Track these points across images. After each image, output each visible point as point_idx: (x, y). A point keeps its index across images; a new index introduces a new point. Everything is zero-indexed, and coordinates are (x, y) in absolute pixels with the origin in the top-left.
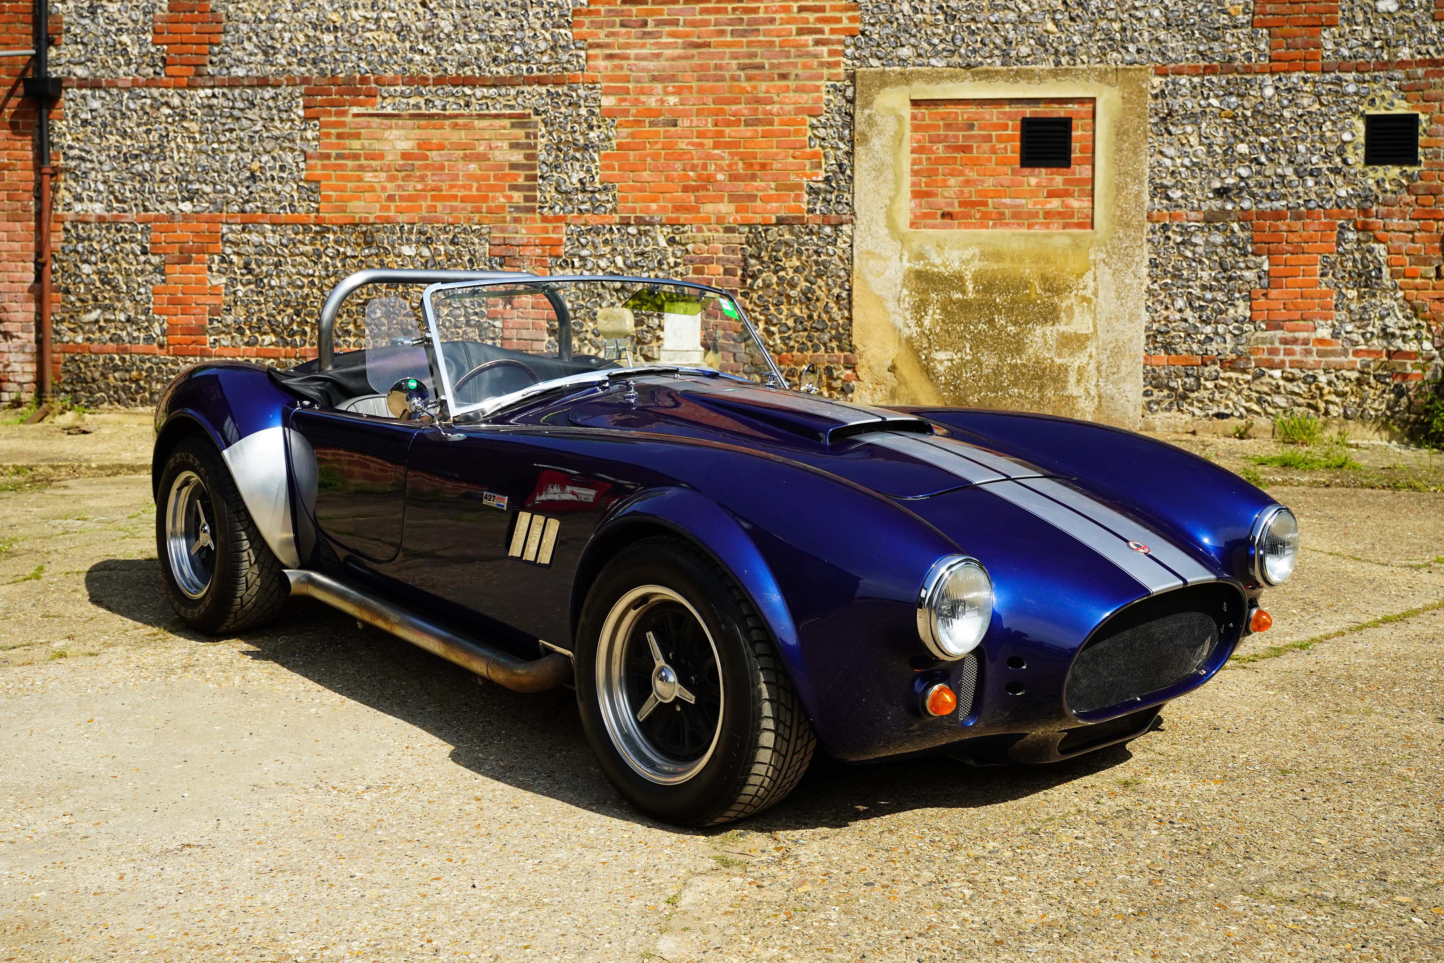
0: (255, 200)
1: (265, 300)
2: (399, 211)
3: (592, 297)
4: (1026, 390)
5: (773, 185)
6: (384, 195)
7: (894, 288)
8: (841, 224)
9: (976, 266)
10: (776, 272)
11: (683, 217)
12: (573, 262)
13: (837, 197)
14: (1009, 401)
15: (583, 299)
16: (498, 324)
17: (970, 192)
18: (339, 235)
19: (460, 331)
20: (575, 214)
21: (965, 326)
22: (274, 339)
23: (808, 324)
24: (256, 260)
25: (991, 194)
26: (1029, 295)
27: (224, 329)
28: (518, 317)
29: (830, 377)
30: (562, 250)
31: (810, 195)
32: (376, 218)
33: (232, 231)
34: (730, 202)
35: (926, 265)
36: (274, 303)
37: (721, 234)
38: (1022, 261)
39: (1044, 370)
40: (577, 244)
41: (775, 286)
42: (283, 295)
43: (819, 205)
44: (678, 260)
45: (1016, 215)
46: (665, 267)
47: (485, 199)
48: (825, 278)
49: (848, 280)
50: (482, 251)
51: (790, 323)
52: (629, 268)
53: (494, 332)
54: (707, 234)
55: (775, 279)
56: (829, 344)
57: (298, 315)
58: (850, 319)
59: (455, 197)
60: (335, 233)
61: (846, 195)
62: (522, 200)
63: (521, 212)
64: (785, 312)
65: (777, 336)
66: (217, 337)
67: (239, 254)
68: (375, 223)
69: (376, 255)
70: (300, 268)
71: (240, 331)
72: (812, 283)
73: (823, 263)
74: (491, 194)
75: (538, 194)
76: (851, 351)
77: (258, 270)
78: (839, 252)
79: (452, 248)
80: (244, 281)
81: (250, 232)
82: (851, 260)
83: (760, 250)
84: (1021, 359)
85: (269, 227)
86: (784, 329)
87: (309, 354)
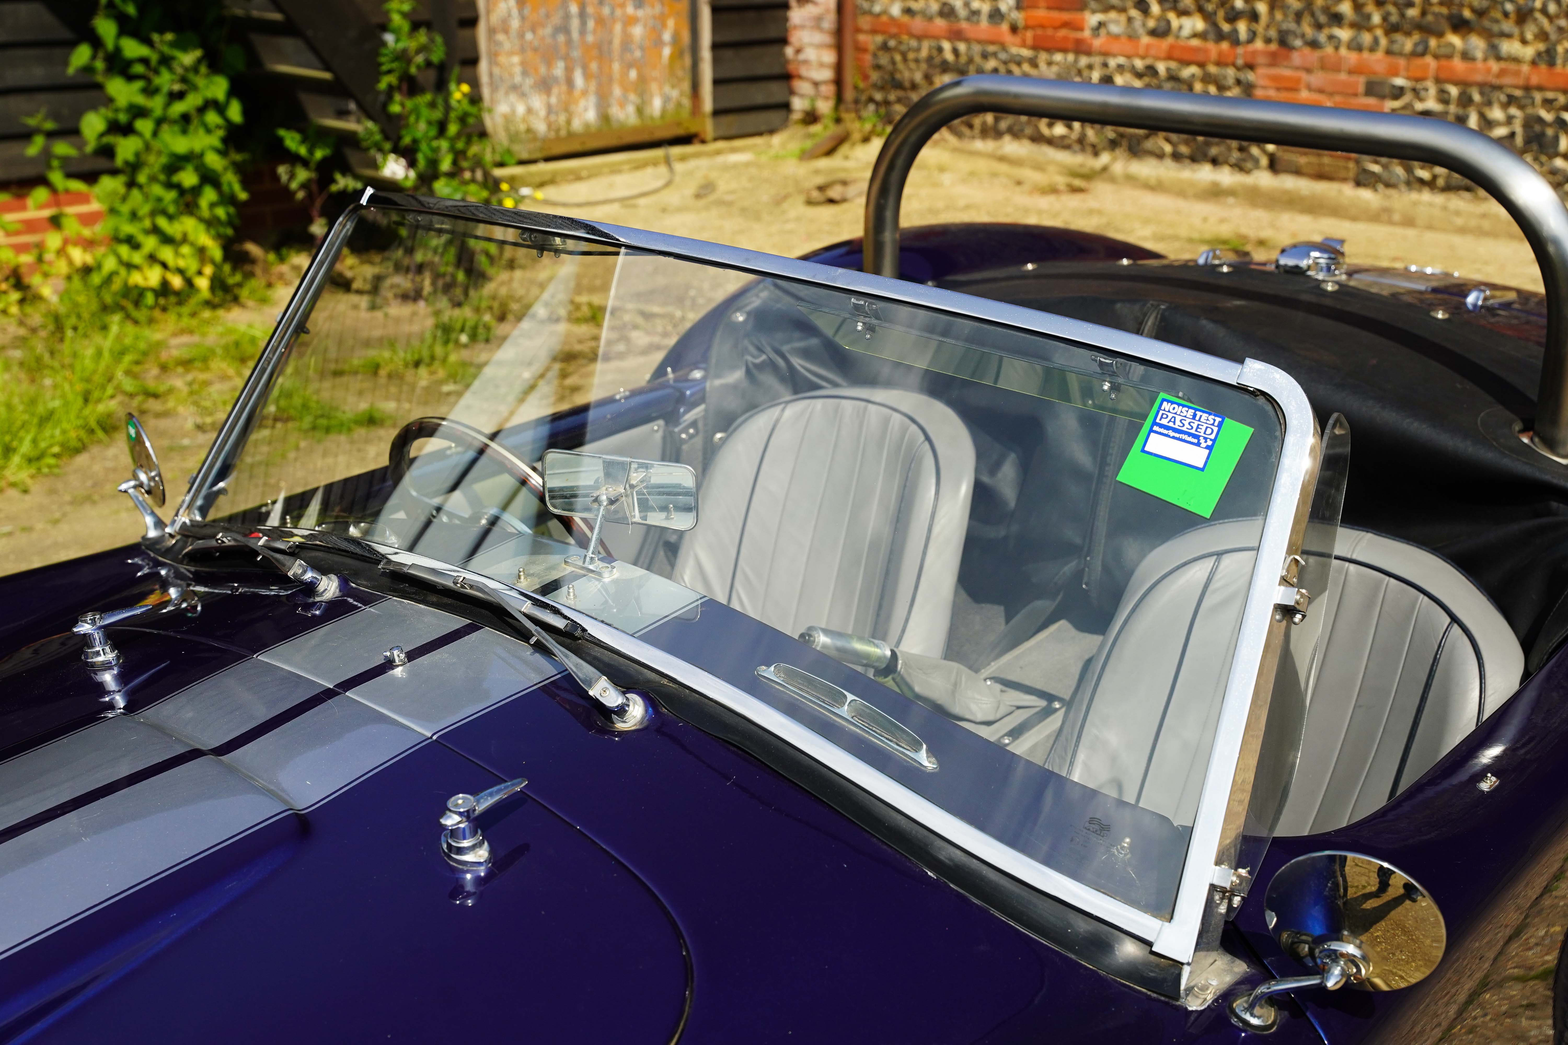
22: (1200, 26)
66: (1103, 17)
71: (1142, 6)
87: (1261, 60)
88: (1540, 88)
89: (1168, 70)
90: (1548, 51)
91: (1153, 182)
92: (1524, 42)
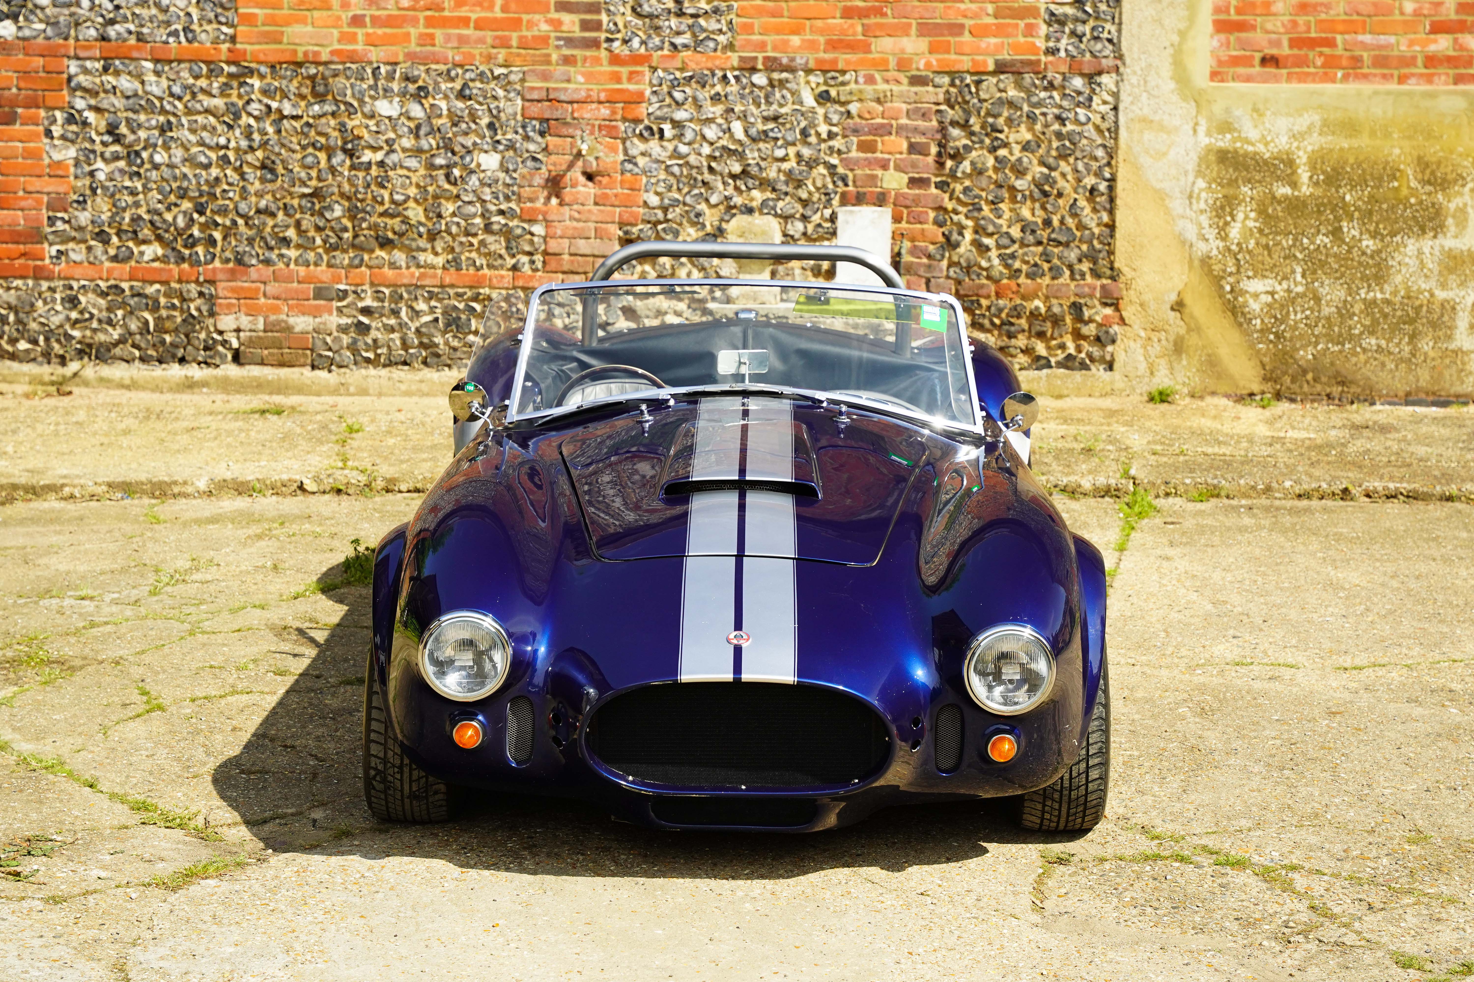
0: (125, 19)
1: (144, 186)
2: (371, 42)
3: (695, 187)
4: (1389, 340)
5: (990, 8)
6: (346, 16)
7: (1183, 179)
8: (1100, 73)
9: (1314, 142)
10: (993, 150)
11: (843, 59)
12: (661, 131)
13: (1093, 29)
14: (1362, 357)
15: (679, 190)
16: (538, 229)
17: (1308, 24)
18: (268, 80)
19: (475, 241)
20: (666, 52)
21: (1295, 240)
22: (160, 252)
23: (1044, 234)
24: (127, 119)
25: (1340, 27)
26: (1397, 189)
27: (74, 234)
28: (572, 218)
29: (1079, 318)
30: (642, 110)
31: (1049, 25)
32: (332, 53)
33: (86, 71)
34: (921, 34)
35: (1234, 140)
36: (160, 191)
37: (905, 87)
38: (1387, 135)
39: (1418, 309)
40: (668, 100)
41: (991, 173)
42: (175, 178)
43: (1064, 41)
44: (835, 129)
45: (1382, 61)
46: (813, 139)
47: (516, 24)
48: (1071, 160)
49: (1109, 164)
50: (510, 111)
51: (1015, 232)
52: (754, 140)
53: (532, 242)
54: (882, 86)
55: (991, 162)
56: (1077, 267)
57: (201, 213)
58: (1111, 227)
59: (465, 22)
60: (262, 77)
61: (1108, 26)
62: (577, 28)
63: (575, 47)
64: (1007, 215)
65: (994, 254)
66: (62, 248)
67: (97, 110)
68: (331, 62)
69: (333, 114)
70: (205, 134)
71: (102, 237)
72: (1051, 168)
73: (1070, 136)
74: (525, 17)
75: (604, 18)
76: (1113, 278)
77: (131, 138)
78: (1096, 119)
79: (460, 105)
80: (107, 155)
81: (117, 73)
82: (1114, 132)
83: (968, 113)
84: (1382, 291)
85: (149, 65)
86: (1005, 241)
87: (220, 276)
88: (452, 286)
89: (132, 288)
90: (455, 260)
91: (127, 382)
92: (436, 254)
